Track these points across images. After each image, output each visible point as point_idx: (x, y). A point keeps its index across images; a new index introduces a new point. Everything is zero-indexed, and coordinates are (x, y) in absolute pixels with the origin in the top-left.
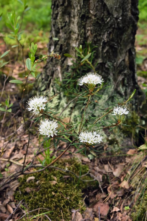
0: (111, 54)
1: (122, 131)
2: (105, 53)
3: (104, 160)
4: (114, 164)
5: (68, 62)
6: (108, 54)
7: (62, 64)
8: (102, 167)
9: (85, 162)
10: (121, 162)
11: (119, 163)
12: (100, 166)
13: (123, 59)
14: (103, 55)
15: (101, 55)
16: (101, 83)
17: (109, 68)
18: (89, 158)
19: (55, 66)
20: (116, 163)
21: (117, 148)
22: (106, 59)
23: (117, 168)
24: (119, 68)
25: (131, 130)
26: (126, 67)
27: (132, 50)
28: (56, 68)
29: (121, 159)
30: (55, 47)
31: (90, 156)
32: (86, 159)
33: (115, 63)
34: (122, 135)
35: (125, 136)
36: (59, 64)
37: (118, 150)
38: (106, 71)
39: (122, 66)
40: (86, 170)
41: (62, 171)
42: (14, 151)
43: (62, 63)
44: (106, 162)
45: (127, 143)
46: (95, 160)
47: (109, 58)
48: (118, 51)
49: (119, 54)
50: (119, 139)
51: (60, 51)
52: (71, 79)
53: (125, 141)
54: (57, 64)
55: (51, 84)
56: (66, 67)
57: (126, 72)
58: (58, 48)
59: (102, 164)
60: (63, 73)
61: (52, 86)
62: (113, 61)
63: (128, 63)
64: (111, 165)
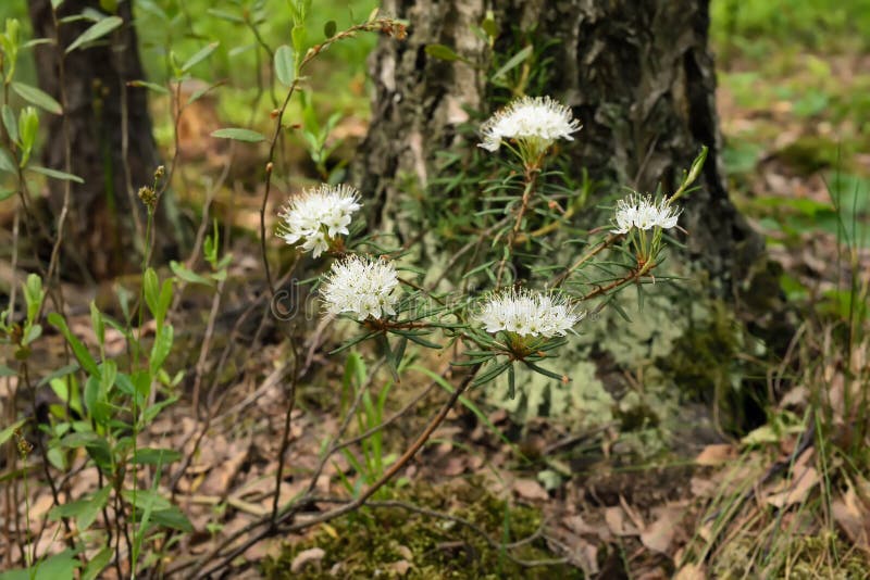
0: (615, 72)
1: (673, 374)
2: (590, 66)
3: (603, 490)
4: (644, 504)
5: (450, 113)
6: (604, 71)
7: (425, 123)
8: (596, 515)
9: (526, 499)
10: (673, 496)
11: (667, 500)
12: (586, 512)
13: (664, 90)
14: (585, 75)
15: (574, 75)
16: (571, 135)
17: (608, 124)
18: (542, 484)
19: (402, 134)
20: (655, 503)
21: (655, 444)
22: (595, 92)
23: (655, 519)
24: (649, 128)
25: (709, 373)
26: (679, 122)
27: (697, 56)
28: (406, 143)
29: (673, 484)
30: (399, 60)
31: (544, 475)
32: (530, 489)
33: (633, 108)
34: (675, 392)
35: (686, 396)
36: (416, 126)
37: (661, 451)
38: (599, 139)
39: (663, 120)
40: (531, 526)
41: (434, 527)
42: (245, 467)
43: (424, 118)
44: (610, 500)
45: (694, 424)
46: (569, 491)
47: (609, 86)
48: (643, 59)
49: (647, 75)
50: (662, 411)
51: (418, 73)
52: (461, 175)
53: (686, 414)
54: (406, 126)
55: (389, 205)
56: (443, 133)
57: (677, 141)
58: (410, 60)
59: (596, 505)
60: (430, 159)
61: (392, 215)
62: (625, 100)
63: (685, 107)
64: (632, 509)
